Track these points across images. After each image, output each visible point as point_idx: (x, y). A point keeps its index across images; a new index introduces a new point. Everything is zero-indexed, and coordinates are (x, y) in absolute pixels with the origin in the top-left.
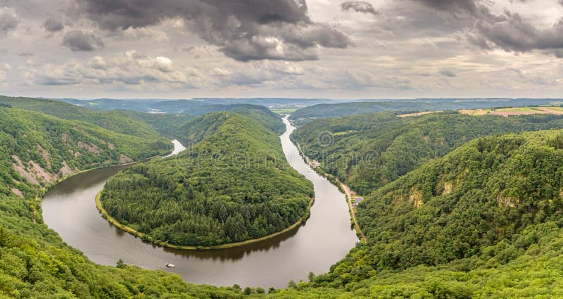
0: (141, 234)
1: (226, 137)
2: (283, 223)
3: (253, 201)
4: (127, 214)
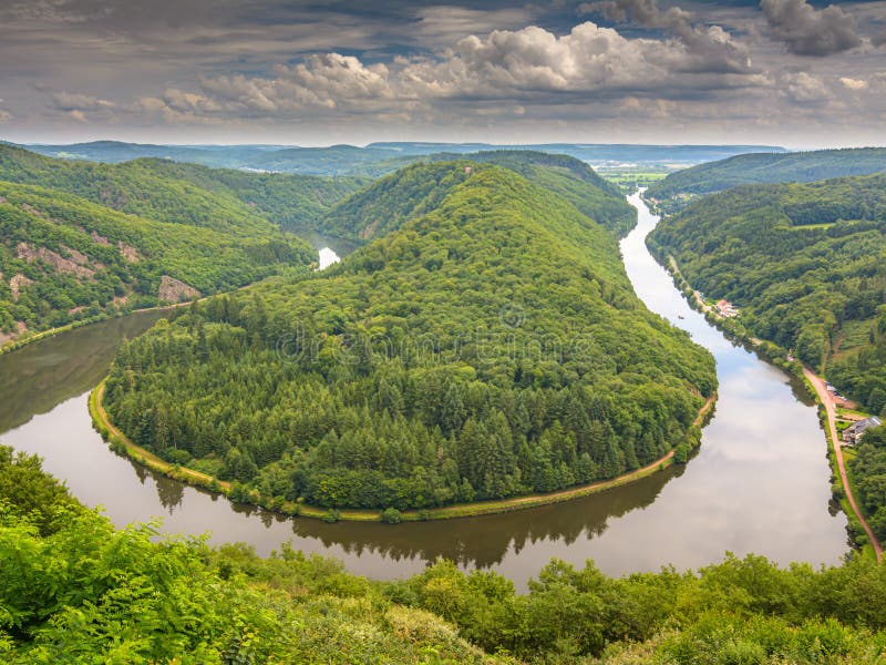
0: (226, 486)
1: (464, 219)
2: (620, 454)
3: (537, 383)
4: (184, 428)
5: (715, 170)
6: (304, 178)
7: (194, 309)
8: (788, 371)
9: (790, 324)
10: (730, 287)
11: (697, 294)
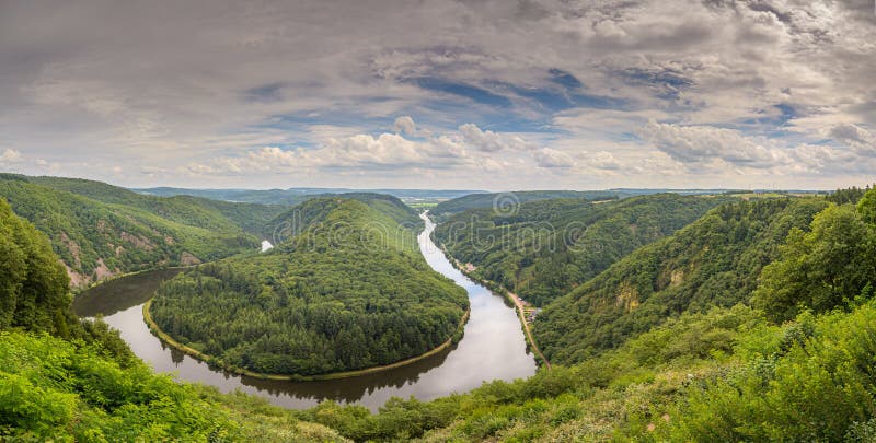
0: (206, 357)
3: (378, 310)
4: (187, 327)
5: (461, 202)
6: (256, 205)
7: (197, 268)
8: (501, 294)
9: (500, 272)
10: (471, 257)
11: (456, 261)
